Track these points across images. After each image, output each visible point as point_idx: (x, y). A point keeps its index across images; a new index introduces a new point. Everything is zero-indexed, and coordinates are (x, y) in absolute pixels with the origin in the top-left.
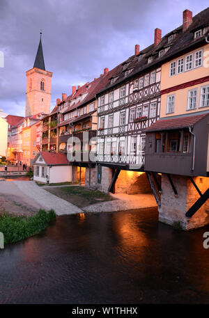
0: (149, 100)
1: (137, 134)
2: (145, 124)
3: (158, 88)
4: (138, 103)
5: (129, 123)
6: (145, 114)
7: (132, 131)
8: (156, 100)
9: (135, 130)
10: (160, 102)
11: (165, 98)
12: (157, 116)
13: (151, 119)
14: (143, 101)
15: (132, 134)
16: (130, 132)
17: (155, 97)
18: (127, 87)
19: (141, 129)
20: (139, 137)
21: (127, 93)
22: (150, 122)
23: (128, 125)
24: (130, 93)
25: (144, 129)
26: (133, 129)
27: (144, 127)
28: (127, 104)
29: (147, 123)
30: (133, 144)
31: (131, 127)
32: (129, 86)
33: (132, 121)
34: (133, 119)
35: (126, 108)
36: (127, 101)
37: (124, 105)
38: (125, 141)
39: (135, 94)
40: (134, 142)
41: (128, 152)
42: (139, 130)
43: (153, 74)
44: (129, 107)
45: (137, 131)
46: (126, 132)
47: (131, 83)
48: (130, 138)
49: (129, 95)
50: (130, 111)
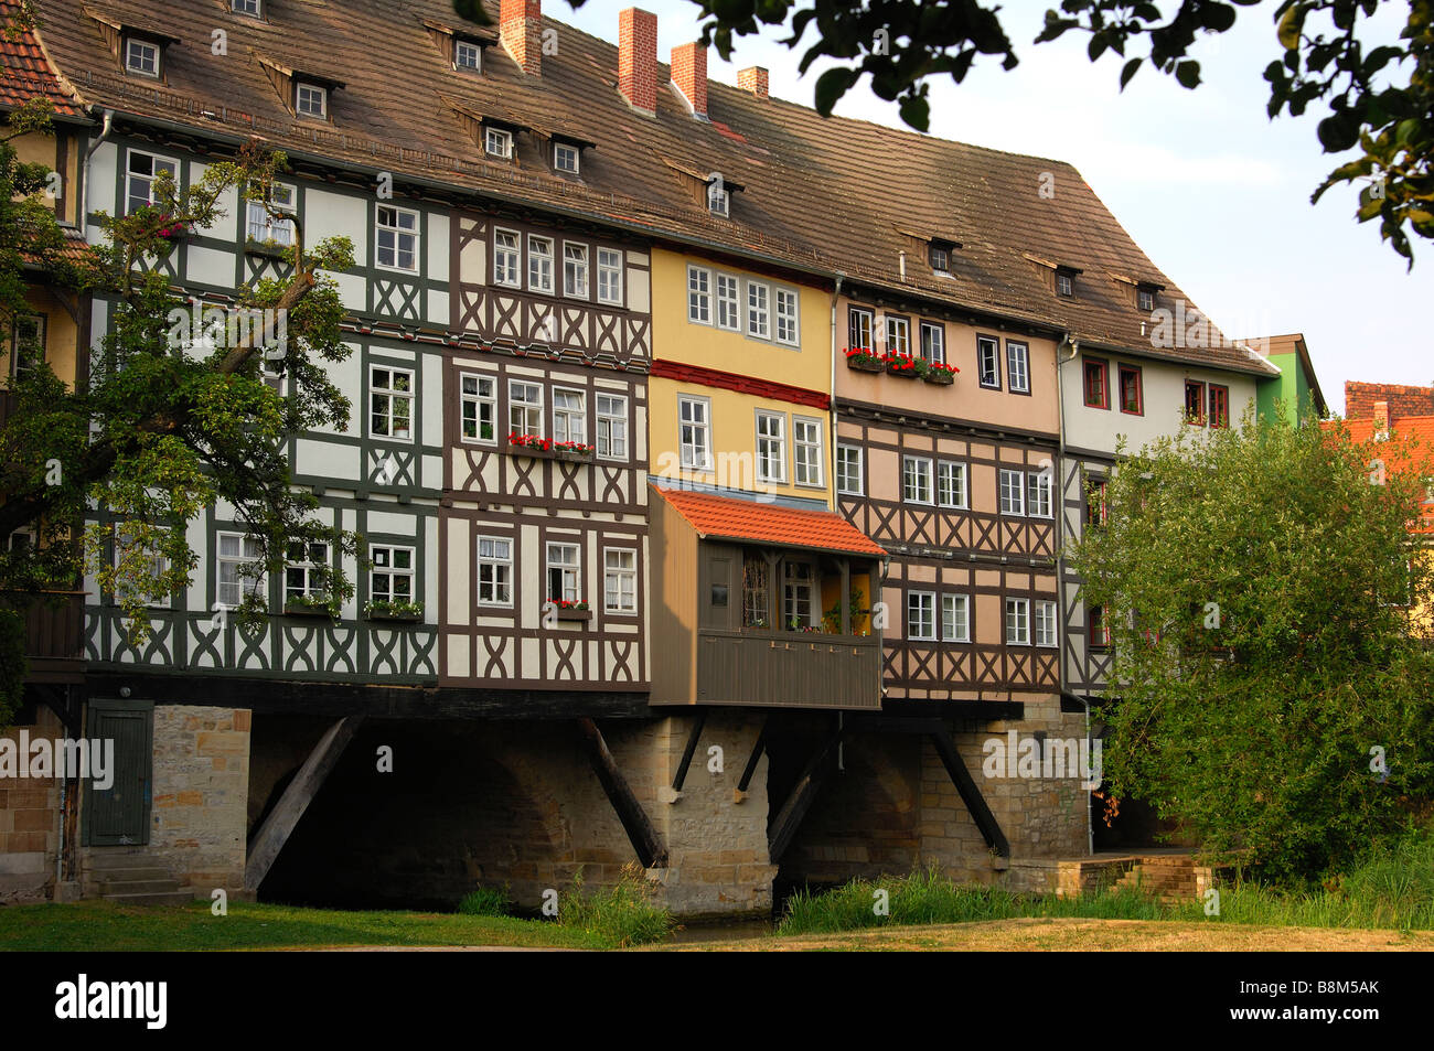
0: (590, 369)
1: (520, 519)
2: (569, 481)
3: (638, 337)
5: (451, 439)
6: (572, 430)
7: (483, 497)
8: (623, 385)
9: (501, 498)
10: (644, 403)
11: (663, 391)
12: (634, 466)
13: (605, 465)
14: (554, 364)
15: (483, 510)
16: (465, 495)
17: (620, 373)
18: (439, 226)
19: (547, 502)
20: (530, 534)
21: (439, 270)
22: (601, 483)
23: (444, 453)
24: (465, 278)
25: (564, 504)
26: (493, 487)
27: (569, 495)
28: (438, 329)
29: (581, 479)
30: (486, 570)
31: (476, 472)
32: (455, 231)
33: (478, 439)
34: (487, 433)
35: (422, 347)
36: (439, 309)
37: (421, 323)
38: (419, 540)
39: (507, 303)
40: (495, 562)
41: (459, 614)
42: (532, 501)
43: (611, 264)
44: (449, 350)
45: (517, 501)
46: (430, 494)
47: (467, 224)
48: (459, 529)
49: (456, 288)
50: (450, 373)
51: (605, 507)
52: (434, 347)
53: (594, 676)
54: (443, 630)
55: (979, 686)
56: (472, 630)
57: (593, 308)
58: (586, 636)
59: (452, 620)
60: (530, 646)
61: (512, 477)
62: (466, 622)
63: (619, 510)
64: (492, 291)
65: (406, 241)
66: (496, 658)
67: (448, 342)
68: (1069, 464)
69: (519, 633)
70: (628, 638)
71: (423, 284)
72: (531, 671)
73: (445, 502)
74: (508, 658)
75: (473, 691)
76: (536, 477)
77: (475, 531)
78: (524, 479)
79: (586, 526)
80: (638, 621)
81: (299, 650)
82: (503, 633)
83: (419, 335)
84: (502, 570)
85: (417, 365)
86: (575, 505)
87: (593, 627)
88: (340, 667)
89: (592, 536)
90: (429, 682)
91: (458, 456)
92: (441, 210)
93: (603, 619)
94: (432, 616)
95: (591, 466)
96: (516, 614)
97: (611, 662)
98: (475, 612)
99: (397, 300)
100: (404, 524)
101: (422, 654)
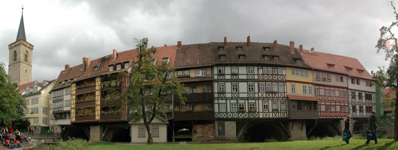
0: (278, 82)
3: (284, 78)
4: (268, 82)
5: (259, 91)
6: (275, 89)
9: (266, 97)
10: (286, 85)
11: (288, 84)
12: (284, 93)
13: (280, 93)
14: (272, 82)
15: (264, 99)
16: (261, 97)
17: (282, 82)
18: (256, 68)
19: (272, 97)
20: (270, 101)
21: (256, 72)
22: (280, 95)
23: (258, 93)
24: (259, 73)
25: (274, 98)
26: (265, 96)
27: (275, 96)
28: (256, 79)
29: (277, 95)
30: (264, 106)
31: (262, 95)
32: (258, 68)
33: (262, 91)
34: (264, 90)
35: (255, 82)
36: (256, 77)
37: (254, 79)
38: (256, 103)
39: (265, 75)
40: (266, 104)
41: (261, 110)
42: (270, 98)
43: (280, 69)
44: (258, 82)
45: (268, 98)
46: (256, 98)
47: (260, 67)
48: (260, 101)
49: (258, 74)
50: (259, 85)
51: (281, 98)
52: (256, 82)
53: (280, 116)
54: (259, 112)
55: (337, 116)
56: (263, 112)
57: (278, 75)
58: (278, 112)
59: (260, 111)
60: (271, 114)
61: (267, 95)
62: (262, 111)
63: (283, 98)
64: (263, 74)
65: (252, 70)
66: (266, 115)
67: (258, 81)
68: (349, 91)
69: (269, 112)
70: (284, 112)
71: (254, 75)
72: (271, 116)
73: (258, 98)
74: (268, 115)
75: (263, 119)
76: (271, 95)
77: (263, 101)
78: (269, 95)
79: (278, 100)
80: (286, 110)
81: (241, 115)
82: (267, 112)
83: (254, 80)
84: (267, 106)
85: (254, 84)
86: (276, 98)
87: (279, 111)
88: (246, 117)
89: (279, 101)
90: (258, 118)
91: (260, 93)
92: (256, 66)
93: (281, 110)
94: (257, 111)
95: (278, 93)
96: (269, 110)
97: (282, 115)
98: (263, 110)
99: (251, 77)
100: (254, 101)
101: (257, 115)
